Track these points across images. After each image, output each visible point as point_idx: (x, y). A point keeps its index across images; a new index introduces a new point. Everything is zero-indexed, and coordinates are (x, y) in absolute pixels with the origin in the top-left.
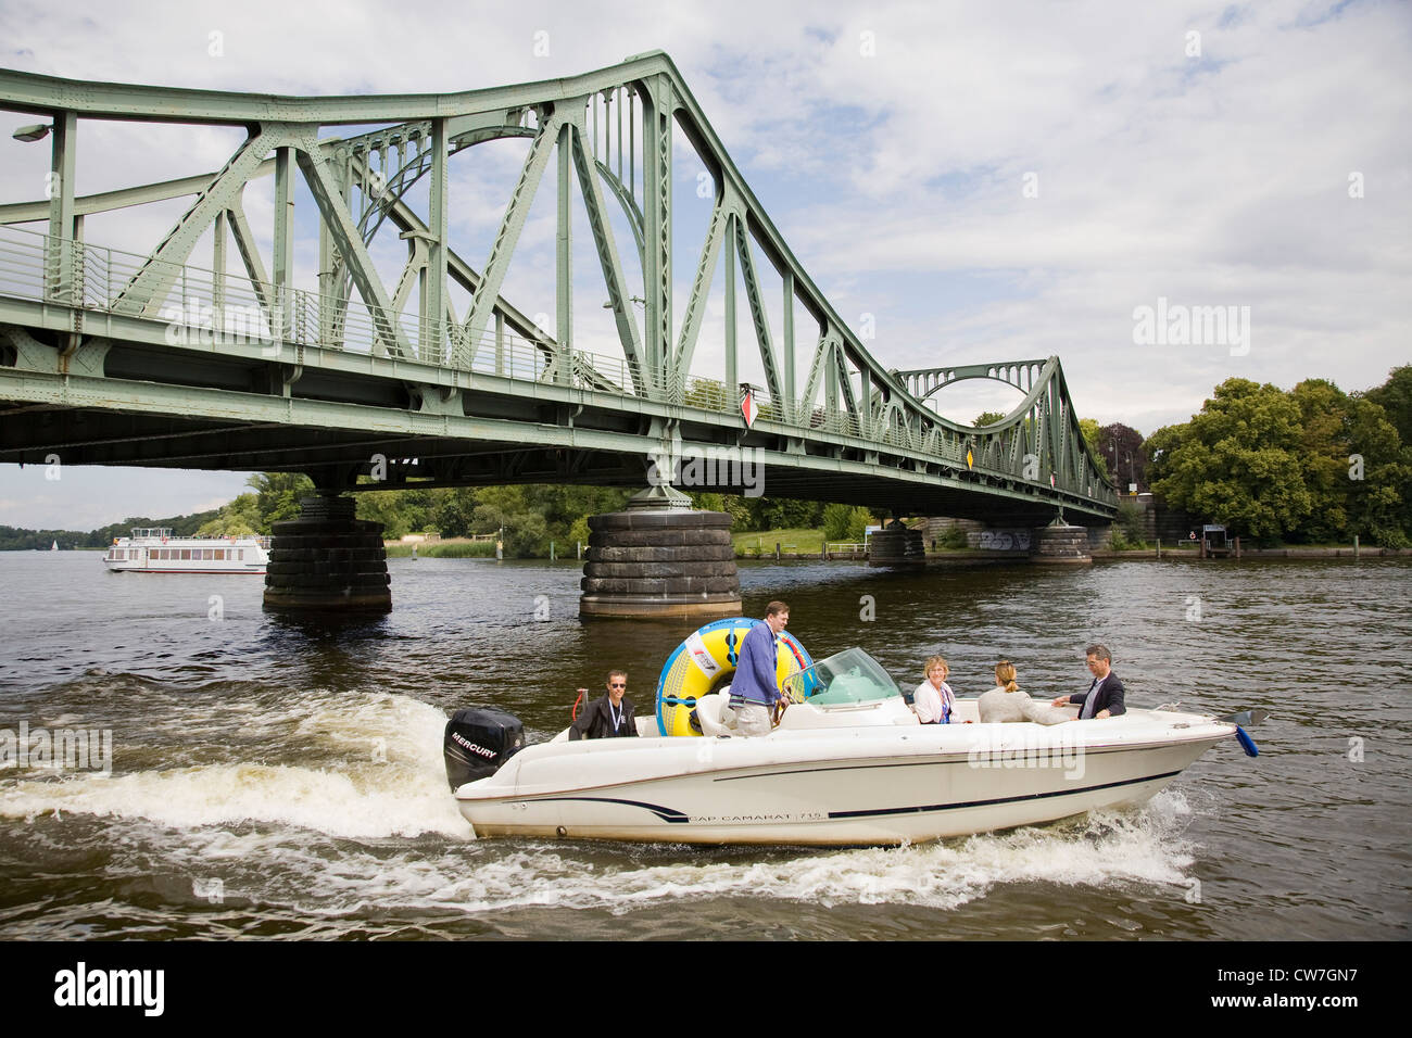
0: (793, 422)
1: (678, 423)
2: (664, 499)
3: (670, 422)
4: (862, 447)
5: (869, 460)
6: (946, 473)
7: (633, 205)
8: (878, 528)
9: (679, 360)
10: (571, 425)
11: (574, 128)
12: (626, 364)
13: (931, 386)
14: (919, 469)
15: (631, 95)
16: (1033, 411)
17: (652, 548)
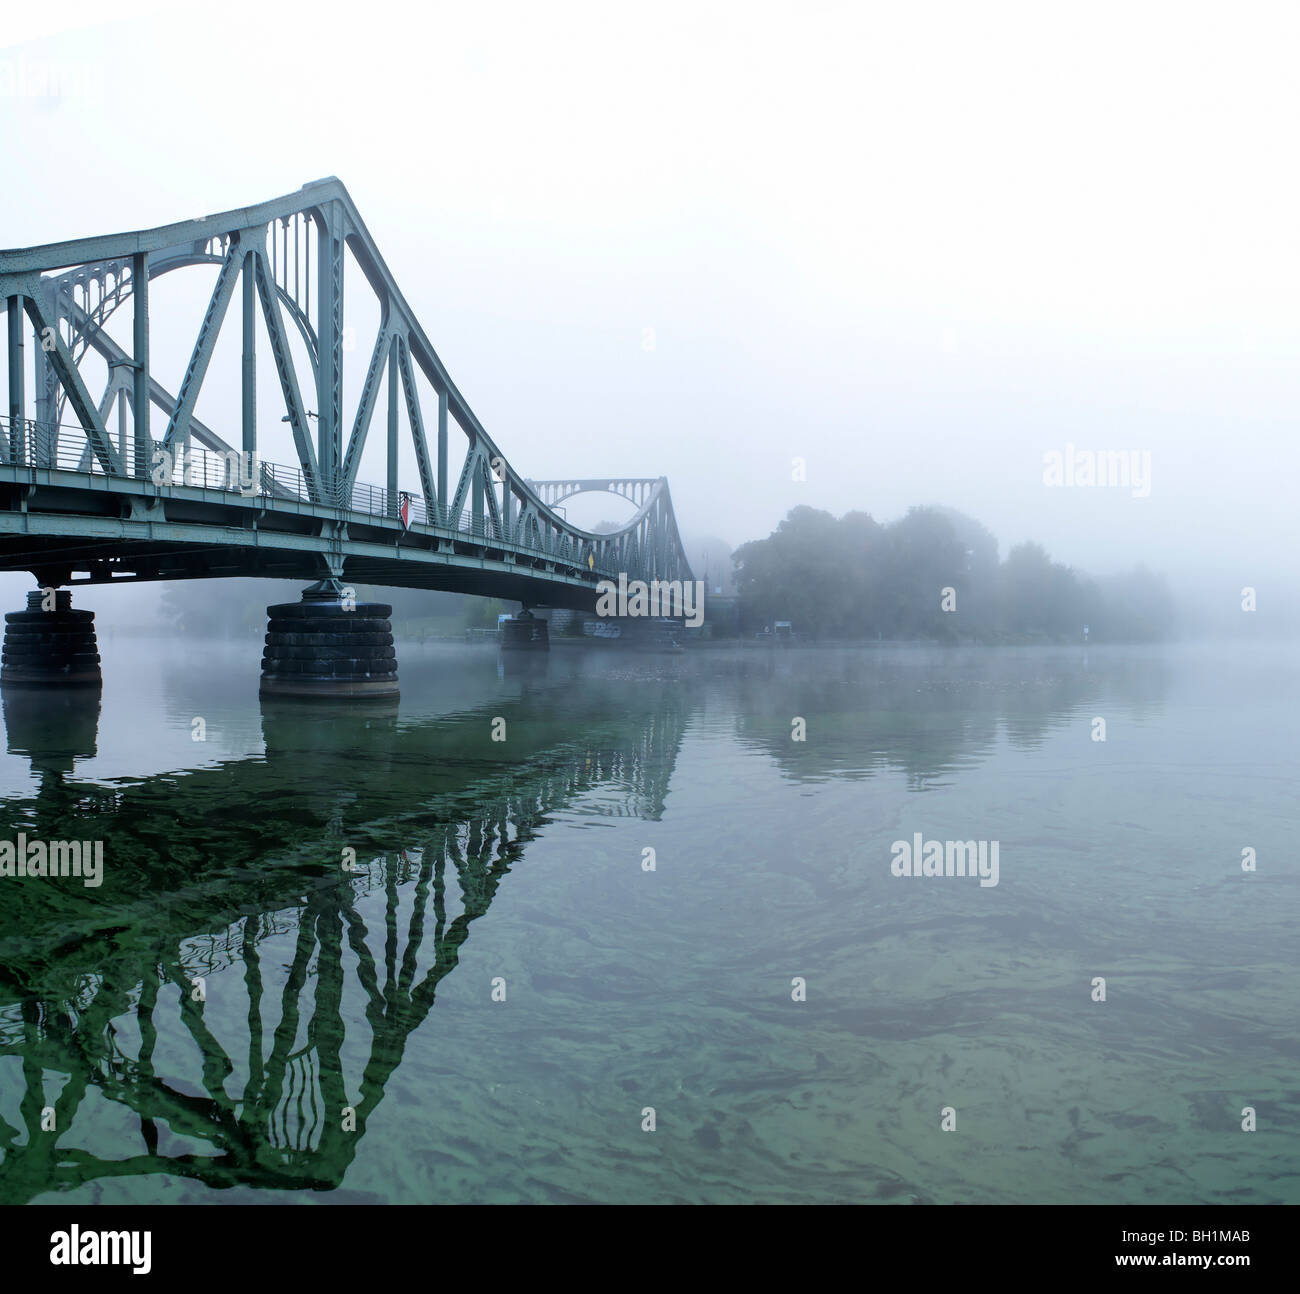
0: (444, 525)
1: (346, 525)
2: (333, 591)
3: (339, 524)
4: (502, 548)
5: (507, 559)
6: (571, 573)
7: (309, 327)
8: (509, 617)
9: (347, 469)
10: (255, 527)
11: (258, 255)
12: (302, 473)
13: (560, 495)
14: (549, 568)
15: (307, 221)
16: (643, 523)
17: (323, 634)
